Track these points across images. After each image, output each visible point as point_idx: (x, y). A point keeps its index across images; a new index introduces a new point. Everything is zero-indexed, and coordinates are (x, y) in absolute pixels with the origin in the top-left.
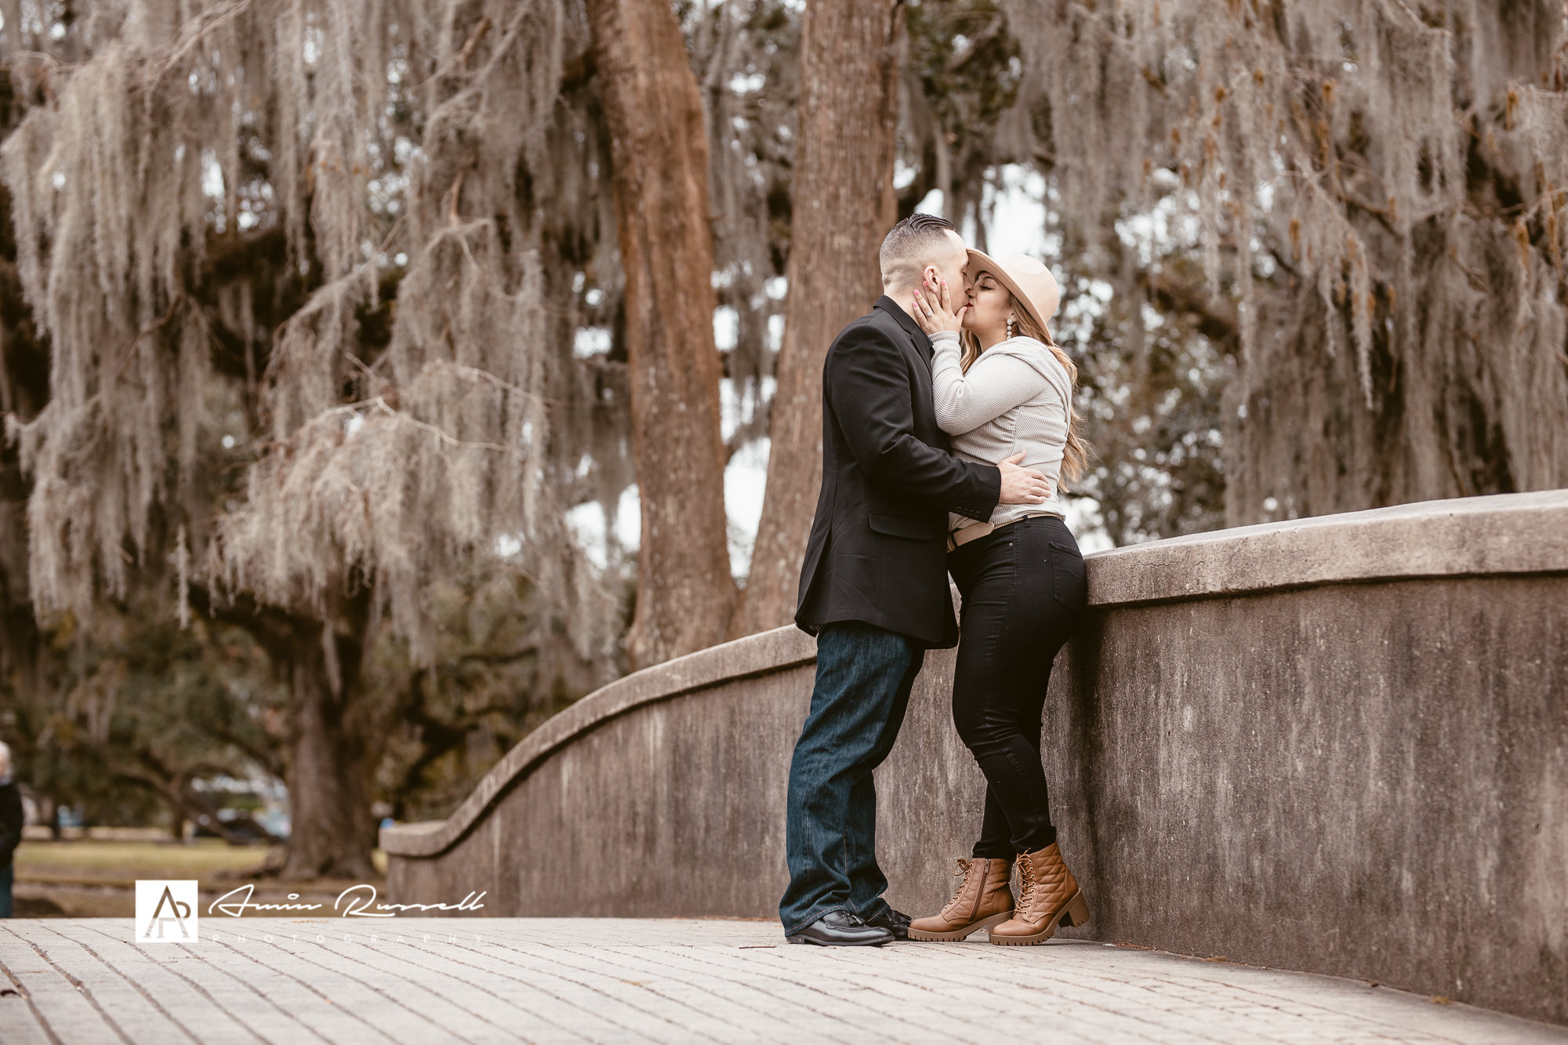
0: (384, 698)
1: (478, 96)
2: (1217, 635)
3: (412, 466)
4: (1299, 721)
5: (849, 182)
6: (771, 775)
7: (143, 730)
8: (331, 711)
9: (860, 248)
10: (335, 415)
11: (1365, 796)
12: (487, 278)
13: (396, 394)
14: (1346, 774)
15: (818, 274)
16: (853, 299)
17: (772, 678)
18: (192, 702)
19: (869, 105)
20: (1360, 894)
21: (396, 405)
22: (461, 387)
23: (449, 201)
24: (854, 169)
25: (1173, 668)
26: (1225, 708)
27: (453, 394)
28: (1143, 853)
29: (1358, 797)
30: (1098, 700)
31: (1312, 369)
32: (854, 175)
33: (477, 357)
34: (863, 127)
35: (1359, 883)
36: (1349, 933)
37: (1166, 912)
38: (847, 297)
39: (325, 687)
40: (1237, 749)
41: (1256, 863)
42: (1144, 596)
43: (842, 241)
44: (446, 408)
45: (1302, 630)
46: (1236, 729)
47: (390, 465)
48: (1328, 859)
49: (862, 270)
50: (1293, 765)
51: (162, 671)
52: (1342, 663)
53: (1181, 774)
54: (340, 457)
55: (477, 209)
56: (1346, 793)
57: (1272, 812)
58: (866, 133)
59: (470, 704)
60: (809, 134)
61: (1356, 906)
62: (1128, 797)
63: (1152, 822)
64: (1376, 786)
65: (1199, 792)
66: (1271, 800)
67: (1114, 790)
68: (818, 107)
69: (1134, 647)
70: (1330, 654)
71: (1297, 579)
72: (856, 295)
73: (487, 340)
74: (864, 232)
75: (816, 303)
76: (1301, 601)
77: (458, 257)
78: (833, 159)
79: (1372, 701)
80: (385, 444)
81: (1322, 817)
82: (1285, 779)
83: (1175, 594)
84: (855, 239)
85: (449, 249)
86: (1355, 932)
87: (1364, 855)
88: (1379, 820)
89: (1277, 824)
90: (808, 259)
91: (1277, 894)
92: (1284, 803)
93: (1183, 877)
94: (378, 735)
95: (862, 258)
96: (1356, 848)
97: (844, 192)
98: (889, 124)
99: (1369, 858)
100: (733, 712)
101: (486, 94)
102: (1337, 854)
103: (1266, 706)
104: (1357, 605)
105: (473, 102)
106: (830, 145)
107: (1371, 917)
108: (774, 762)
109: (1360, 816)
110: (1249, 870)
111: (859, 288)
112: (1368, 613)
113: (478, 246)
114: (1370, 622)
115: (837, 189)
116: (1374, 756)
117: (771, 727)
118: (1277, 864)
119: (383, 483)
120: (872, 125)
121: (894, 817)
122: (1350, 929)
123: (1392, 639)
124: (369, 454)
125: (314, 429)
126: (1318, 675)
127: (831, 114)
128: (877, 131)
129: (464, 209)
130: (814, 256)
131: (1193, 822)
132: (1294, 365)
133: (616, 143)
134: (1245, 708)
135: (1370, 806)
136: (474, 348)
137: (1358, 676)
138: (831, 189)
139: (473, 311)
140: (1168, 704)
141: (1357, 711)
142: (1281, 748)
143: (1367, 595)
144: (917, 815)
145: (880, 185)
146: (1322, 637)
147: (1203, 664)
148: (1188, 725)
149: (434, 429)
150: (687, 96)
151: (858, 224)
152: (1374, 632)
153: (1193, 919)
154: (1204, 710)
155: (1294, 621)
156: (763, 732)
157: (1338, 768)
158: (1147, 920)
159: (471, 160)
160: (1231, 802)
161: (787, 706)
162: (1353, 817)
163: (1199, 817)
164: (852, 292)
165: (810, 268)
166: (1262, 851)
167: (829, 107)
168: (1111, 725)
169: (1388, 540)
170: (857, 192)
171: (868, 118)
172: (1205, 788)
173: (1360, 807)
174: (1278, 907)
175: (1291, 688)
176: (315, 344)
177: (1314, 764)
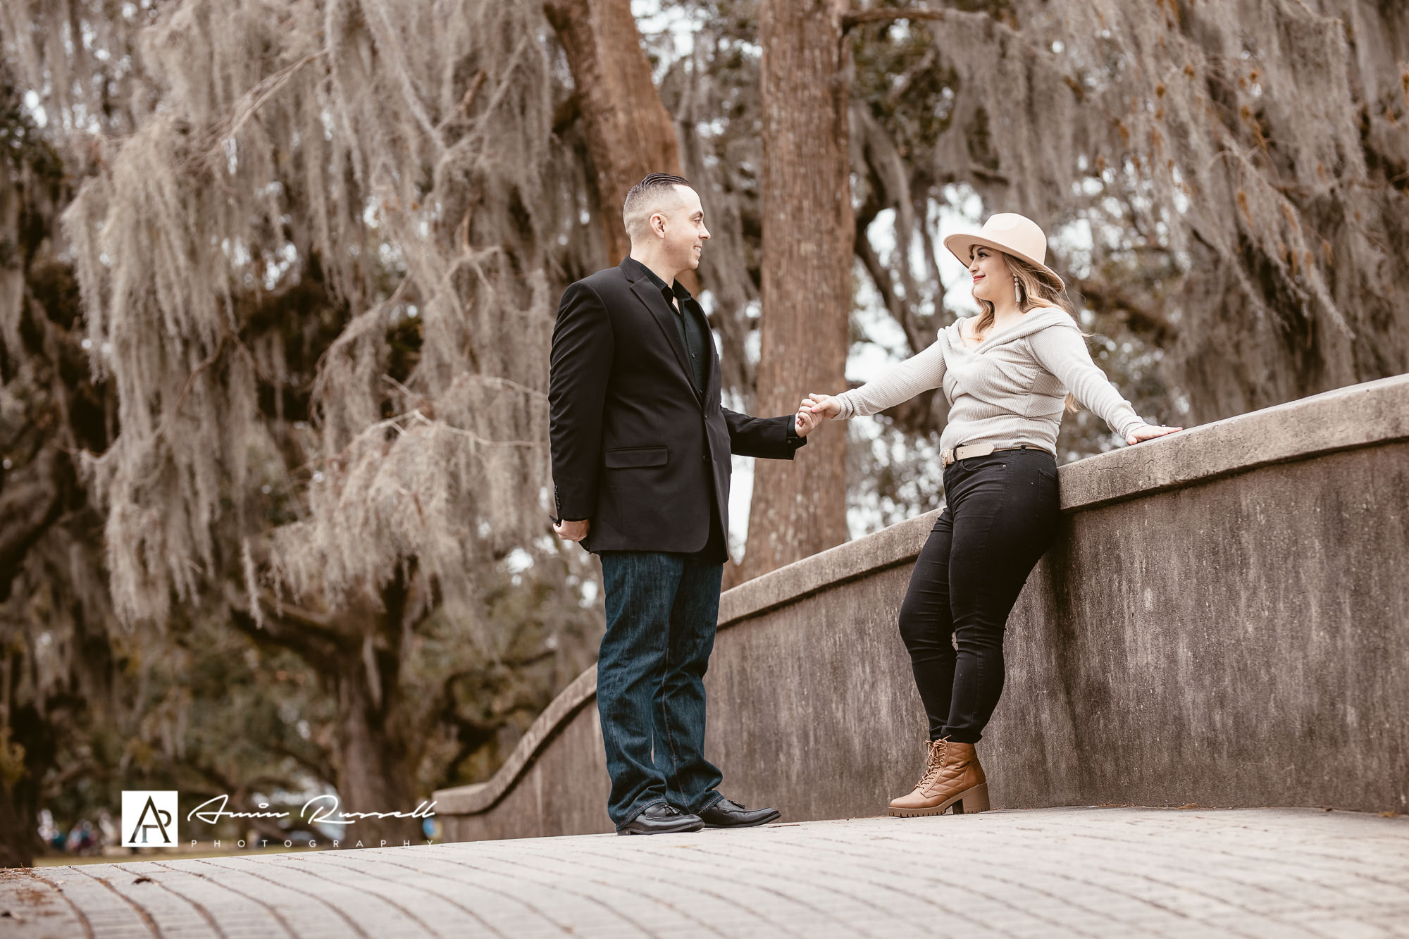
0: (421, 706)
1: (480, 140)
2: (1169, 523)
3: (452, 468)
4: (1247, 588)
5: (811, 196)
6: (781, 699)
7: (208, 749)
8: (374, 719)
9: (825, 253)
10: (378, 429)
11: (1309, 647)
12: (502, 297)
13: (430, 406)
14: (1291, 630)
15: (789, 279)
16: (821, 298)
17: (777, 614)
18: (249, 721)
19: (824, 126)
20: (1310, 733)
21: (431, 415)
22: (489, 394)
23: (461, 234)
24: (814, 184)
25: (1132, 557)
26: (1180, 586)
27: (483, 401)
28: (1116, 723)
29: (1303, 648)
30: (1068, 593)
31: (1238, 332)
32: (814, 188)
33: (499, 367)
34: (820, 146)
35: (1309, 723)
36: (1303, 768)
37: (1140, 772)
38: (815, 296)
39: (367, 696)
40: (1194, 621)
41: (1218, 718)
42: (1103, 497)
43: (808, 248)
44: (477, 415)
45: (1244, 507)
46: (1191, 603)
47: (432, 468)
48: (1281, 706)
49: (827, 272)
50: (1244, 627)
51: (220, 694)
52: (1281, 531)
53: (1146, 649)
54: (388, 465)
55: (487, 239)
56: (1292, 646)
57: (1229, 671)
58: (823, 151)
59: (498, 706)
60: (772, 155)
61: (1308, 743)
62: (1100, 676)
63: (1124, 694)
64: (1318, 636)
65: (1163, 663)
66: (1226, 661)
67: (1088, 670)
68: (778, 131)
69: (1097, 543)
70: (1270, 527)
71: (1236, 464)
72: (823, 294)
73: (507, 352)
74: (826, 238)
75: (788, 304)
76: (1241, 483)
77: (474, 282)
78: (795, 176)
79: (1310, 563)
80: (427, 450)
81: (1273, 670)
82: (1238, 641)
83: (1130, 491)
84: (820, 245)
85: (466, 276)
86: (1309, 766)
87: (1312, 698)
88: (1323, 665)
89: (1234, 682)
90: (779, 266)
91: (1238, 742)
92: (1238, 662)
93: (1154, 738)
94: (418, 737)
95: (827, 261)
96: (1304, 693)
97: (806, 204)
98: (843, 141)
99: (1316, 700)
100: (744, 648)
101: (487, 137)
102: (1288, 700)
103: (1217, 579)
104: (1290, 481)
105: (476, 146)
106: (792, 163)
107: (1322, 751)
108: (783, 687)
109: (1306, 665)
110: (1211, 725)
111: (825, 288)
112: (1301, 486)
113: (491, 271)
114: (1303, 494)
115: (800, 202)
116: (1314, 610)
117: (778, 656)
118: (1236, 717)
119: (428, 484)
120: (827, 144)
121: (894, 721)
122: (1304, 764)
123: (1324, 506)
124: (413, 461)
125: (362, 443)
126: (1260, 546)
127: (791, 136)
128: (832, 148)
129: (475, 240)
130: (784, 263)
131: (1159, 690)
132: (1222, 331)
133: (602, 175)
134: (1199, 584)
135: (1314, 653)
136: (496, 360)
137: (1296, 542)
138: (795, 202)
139: (492, 328)
140: (1130, 590)
141: (1297, 573)
142: (1233, 615)
143: (1299, 471)
144: (914, 717)
145: (839, 195)
146: (1262, 512)
147: (1158, 550)
148: (1148, 605)
149: (469, 433)
150: (662, 130)
151: (821, 232)
152: (1308, 503)
153: (1165, 774)
154: (1162, 590)
155: (1237, 502)
156: (771, 662)
157: (1284, 625)
158: (1124, 781)
159: (478, 197)
160: (1191, 667)
161: (792, 637)
162: (1300, 666)
163: (1164, 684)
164: (819, 292)
165: (781, 273)
166: (1222, 706)
167: (788, 130)
168: (1081, 614)
169: (1315, 421)
170: (818, 203)
171: (824, 137)
172: (1168, 658)
173: (1305, 657)
174: (1240, 753)
175: (1238, 561)
176: (354, 369)
177: (1263, 624)
